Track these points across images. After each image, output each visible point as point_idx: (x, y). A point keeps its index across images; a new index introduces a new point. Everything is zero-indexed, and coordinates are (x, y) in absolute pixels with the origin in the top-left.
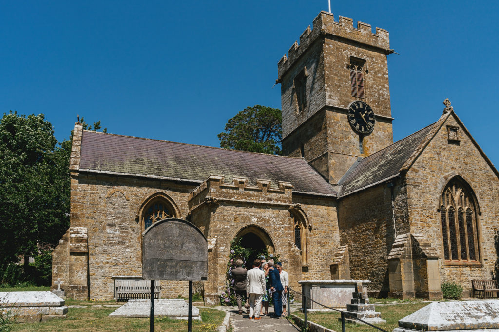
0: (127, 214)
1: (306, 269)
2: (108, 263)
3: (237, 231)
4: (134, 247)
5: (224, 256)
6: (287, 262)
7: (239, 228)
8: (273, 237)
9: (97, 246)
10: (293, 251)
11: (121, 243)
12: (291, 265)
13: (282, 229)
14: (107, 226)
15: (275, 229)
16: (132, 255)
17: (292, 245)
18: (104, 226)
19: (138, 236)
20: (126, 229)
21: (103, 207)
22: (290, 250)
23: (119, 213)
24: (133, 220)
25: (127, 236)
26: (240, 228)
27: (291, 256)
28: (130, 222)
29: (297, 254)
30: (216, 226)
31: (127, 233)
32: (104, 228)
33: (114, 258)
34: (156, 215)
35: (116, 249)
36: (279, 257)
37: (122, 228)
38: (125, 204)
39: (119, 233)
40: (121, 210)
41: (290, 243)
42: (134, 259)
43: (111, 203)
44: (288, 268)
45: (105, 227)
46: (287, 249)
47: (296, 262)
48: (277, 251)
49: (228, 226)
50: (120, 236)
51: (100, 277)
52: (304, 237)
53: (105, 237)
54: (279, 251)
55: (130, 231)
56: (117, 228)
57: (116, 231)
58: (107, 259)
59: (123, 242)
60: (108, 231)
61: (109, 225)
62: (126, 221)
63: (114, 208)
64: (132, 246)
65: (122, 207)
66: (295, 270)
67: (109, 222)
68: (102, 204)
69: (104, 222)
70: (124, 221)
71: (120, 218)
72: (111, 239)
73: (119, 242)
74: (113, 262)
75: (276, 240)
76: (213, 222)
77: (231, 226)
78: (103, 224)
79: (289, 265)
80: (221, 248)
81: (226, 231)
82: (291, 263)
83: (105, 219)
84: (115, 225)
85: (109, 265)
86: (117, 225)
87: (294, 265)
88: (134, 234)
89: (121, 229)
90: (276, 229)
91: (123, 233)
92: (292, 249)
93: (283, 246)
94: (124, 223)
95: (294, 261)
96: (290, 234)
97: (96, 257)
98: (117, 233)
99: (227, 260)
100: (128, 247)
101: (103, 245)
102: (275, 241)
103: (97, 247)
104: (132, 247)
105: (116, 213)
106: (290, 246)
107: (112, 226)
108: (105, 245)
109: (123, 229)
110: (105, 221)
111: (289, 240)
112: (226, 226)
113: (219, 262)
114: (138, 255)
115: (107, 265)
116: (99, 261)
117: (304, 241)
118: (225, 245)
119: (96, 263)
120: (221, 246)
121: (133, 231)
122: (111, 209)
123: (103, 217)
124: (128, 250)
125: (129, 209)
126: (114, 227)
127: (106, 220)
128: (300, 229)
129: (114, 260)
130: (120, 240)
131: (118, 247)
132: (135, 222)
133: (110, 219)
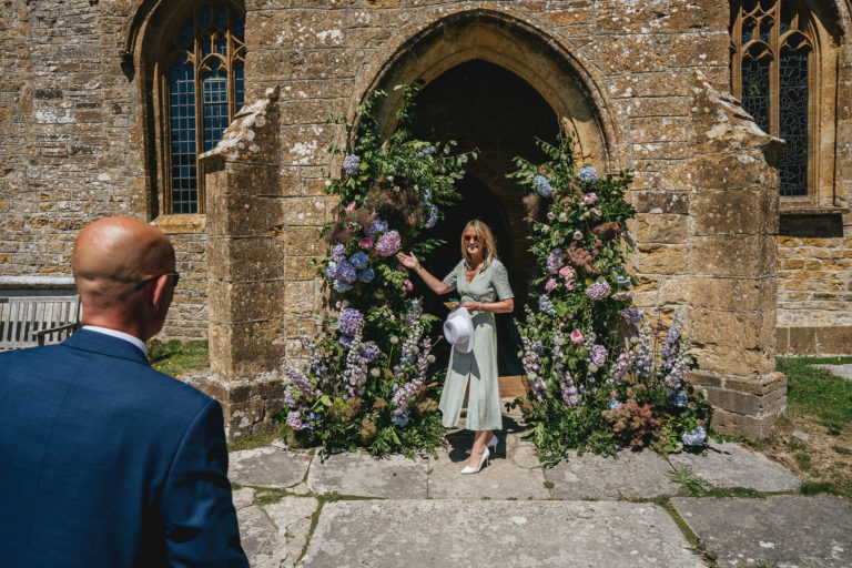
0: (96, 51)
1: (828, 223)
2: (44, 222)
3: (386, 56)
4: (122, 163)
5: (312, 186)
6: (681, 208)
7: (398, 38)
8: (596, 74)
9: (8, 167)
10: (720, 145)
11: (80, 153)
12: (707, 223)
13: (656, 23)
14: (35, 101)
15: (610, 28)
16: (118, 191)
17: (714, 108)
18: (24, 100)
19: (132, 125)
20: (93, 106)
21: (19, 36)
22: (701, 140)
23: (71, 52)
24: (114, 72)
25: (96, 130)
26: (402, 38)
27: (707, 173)
28: (106, 80)
29: (745, 158)
30: (271, 36)
31: (98, 116)
32: (27, 108)
33: (63, 204)
34: (205, 49)
35: (66, 173)
36: (629, 180)
37: (81, 101)
38: (85, 17)
39: (73, 120)
40: (75, 41)
41: (702, 100)
42: (123, 205)
43: (41, 19)
44: (689, 241)
45: (30, 102)
46: (688, 134)
47: (736, 205)
48: (618, 147)
49: (336, 33)
50: (75, 129)
51: (25, 268)
52: (828, 84)
53: (31, 135)
54: (633, 146)
55: (106, 109)
56: (64, 105)
57: (62, 112)
58: (43, 209)
59: (85, 151)
60: (39, 115)
61: (40, 94)
62: (92, 76)
63: (53, 35)
64: (114, 162)
65: (79, 31)
66: (729, 251)
67: (39, 85)
68: (16, 24)
69: (24, 88)
70: (85, 78)
71: (71, 67)
72: (48, 141)
73: (75, 151)
74: (61, 216)
75: (613, 89)
76: (258, 21)
77: (349, 29)
78: (22, 93)
79: (692, 222)
80: (299, 148)
81: (327, 60)
82: (703, 210)
83: (27, 74)
84: (59, 95)
85: (48, 227)
86: (65, 92)
87: (720, 224)
88: (119, 121)
89: (79, 106)
90: (617, 27)
91: (84, 118)
92: (717, 132)
93: (656, 117)
94: (87, 86)
95: (721, 200)
96: (708, 48)
97: (10, 202)
98: (66, 119)
99: (327, 205)
100: (102, 164)
101: (26, 163)
102: (608, 90)
103: (10, 170)
104: (114, 165)
105: (59, 52)
106: (706, 112)
107: (50, 96)
108: (33, 162)
109: (85, 105)
110: (28, 84)
111: (699, 84)
112: (323, 35)
113: (288, 218)
114: (134, 191)
115: (43, 230)
116: (19, 216)
117: (829, 100)
118: (318, 131)
119: (12, 224)
120: (295, 139)
121: (117, 109)
122: (44, 39)
123: (23, 70)
124: (103, 177)
125: (100, 32)
126: (55, 101)
127: (30, 78)
128: (807, 50)
129: (62, 210)
130: (78, 144)
131: (71, 166)
132: (121, 78)
133: (44, 76)
